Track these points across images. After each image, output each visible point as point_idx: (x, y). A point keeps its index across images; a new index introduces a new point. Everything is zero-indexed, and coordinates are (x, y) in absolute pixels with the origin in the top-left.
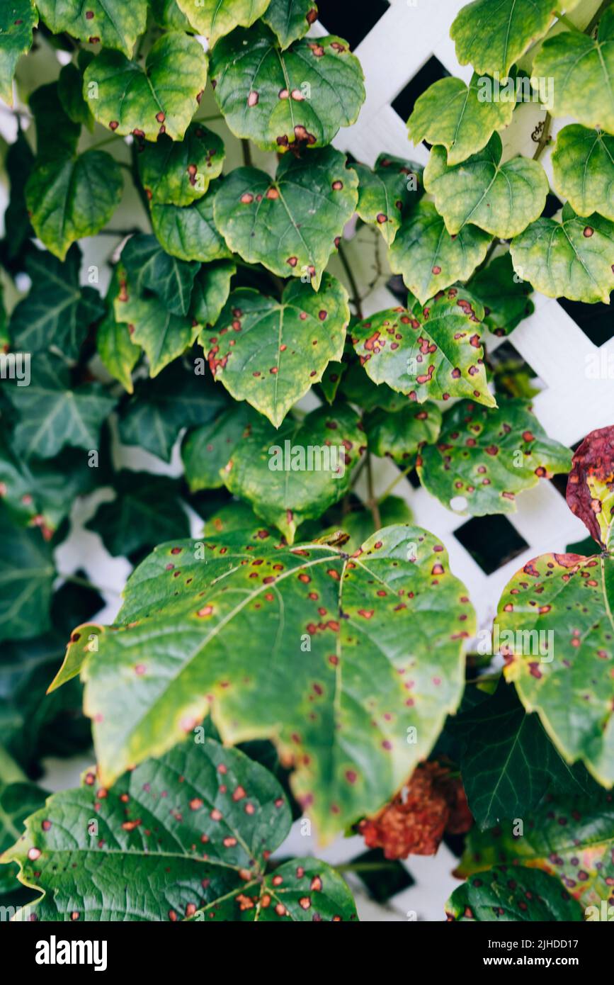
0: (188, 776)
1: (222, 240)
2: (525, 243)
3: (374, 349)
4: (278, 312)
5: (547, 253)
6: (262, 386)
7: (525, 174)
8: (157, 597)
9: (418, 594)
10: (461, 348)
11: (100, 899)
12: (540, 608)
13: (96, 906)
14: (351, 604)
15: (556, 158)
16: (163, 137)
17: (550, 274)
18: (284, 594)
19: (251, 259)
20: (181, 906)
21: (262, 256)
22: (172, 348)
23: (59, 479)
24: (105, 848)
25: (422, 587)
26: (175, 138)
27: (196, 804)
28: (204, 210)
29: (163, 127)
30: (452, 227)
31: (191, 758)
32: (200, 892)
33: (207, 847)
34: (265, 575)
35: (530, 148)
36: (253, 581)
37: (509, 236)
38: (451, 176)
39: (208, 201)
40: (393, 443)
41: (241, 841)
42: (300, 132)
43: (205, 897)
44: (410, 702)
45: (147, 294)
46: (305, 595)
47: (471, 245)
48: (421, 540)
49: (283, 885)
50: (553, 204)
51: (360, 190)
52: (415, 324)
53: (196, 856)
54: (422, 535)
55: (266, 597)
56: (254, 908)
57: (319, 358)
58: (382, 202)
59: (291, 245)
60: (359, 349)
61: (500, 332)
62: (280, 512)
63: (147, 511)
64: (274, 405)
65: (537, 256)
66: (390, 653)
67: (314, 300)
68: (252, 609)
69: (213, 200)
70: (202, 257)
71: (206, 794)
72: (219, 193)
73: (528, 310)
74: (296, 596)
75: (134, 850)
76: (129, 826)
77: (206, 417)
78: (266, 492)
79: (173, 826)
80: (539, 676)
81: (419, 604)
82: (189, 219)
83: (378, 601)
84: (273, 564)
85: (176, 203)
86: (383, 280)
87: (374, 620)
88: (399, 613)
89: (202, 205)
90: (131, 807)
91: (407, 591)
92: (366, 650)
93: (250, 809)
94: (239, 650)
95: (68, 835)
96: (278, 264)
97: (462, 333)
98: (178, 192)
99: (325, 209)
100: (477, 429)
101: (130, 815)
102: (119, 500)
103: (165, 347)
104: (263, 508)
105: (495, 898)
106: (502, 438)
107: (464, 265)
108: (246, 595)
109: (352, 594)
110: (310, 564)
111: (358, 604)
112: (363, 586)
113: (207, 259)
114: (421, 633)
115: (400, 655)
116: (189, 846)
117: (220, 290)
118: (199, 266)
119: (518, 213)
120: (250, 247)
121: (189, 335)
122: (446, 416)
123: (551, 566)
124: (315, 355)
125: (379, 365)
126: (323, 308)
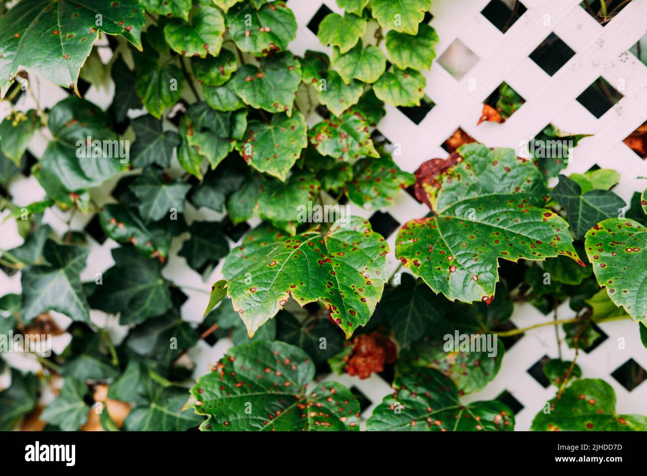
0: (261, 359)
1: (240, 100)
2: (379, 84)
3: (320, 140)
4: (270, 130)
5: (389, 87)
6: (272, 164)
7: (375, 54)
8: (240, 270)
9: (361, 242)
10: (360, 134)
11: (236, 415)
12: (413, 240)
13: (234, 418)
14: (334, 251)
15: (387, 45)
16: (209, 55)
17: (392, 96)
18: (305, 251)
19: (257, 107)
20: (273, 412)
21: (262, 105)
22: (221, 153)
23: (161, 232)
24: (231, 396)
25: (362, 239)
26: (215, 55)
27: (268, 370)
28: (230, 87)
29: (208, 51)
30: (346, 80)
31: (260, 351)
32: (280, 405)
33: (277, 388)
34: (294, 245)
35: (373, 41)
36: (289, 248)
37: (372, 81)
38: (342, 59)
39: (231, 82)
40: (332, 183)
41: (293, 382)
42: (272, 46)
43: (283, 407)
44: (368, 283)
45: (204, 130)
46: (314, 250)
47: (356, 87)
48: (357, 221)
49: (317, 396)
50: (389, 64)
51: (302, 68)
52: (336, 126)
53: (274, 392)
54: (357, 219)
55: (298, 253)
56: (306, 408)
57: (296, 147)
58: (313, 73)
59: (274, 97)
60: (313, 141)
61: (373, 125)
62: (286, 223)
63: (207, 243)
64: (280, 171)
65: (385, 89)
66: (356, 267)
67: (288, 122)
68: (293, 258)
69: (233, 81)
70: (231, 108)
71: (271, 365)
72: (236, 78)
73: (384, 113)
74: (310, 251)
75: (244, 394)
76: (239, 385)
77: (237, 186)
78: (278, 215)
79: (259, 382)
80: (418, 265)
81: (362, 246)
82: (221, 91)
83: (344, 249)
84: (296, 241)
85: (215, 85)
86: (313, 108)
87: (345, 256)
88: (355, 251)
89: (228, 85)
90: (237, 377)
91: (356, 242)
92: (345, 268)
93: (294, 368)
94: (294, 274)
95: (212, 393)
96: (269, 107)
97: (359, 127)
98: (216, 80)
99: (287, 79)
100: (369, 171)
101: (238, 381)
102: (192, 238)
103: (217, 154)
104: (279, 223)
105: (413, 380)
106: (381, 173)
107: (354, 96)
108: (289, 254)
109: (332, 248)
110: (311, 239)
111: (336, 251)
112: (336, 244)
113: (234, 109)
114: (367, 256)
115: (359, 267)
116: (269, 389)
117: (242, 124)
118: (230, 114)
119: (374, 71)
120: (255, 101)
121: (230, 146)
122: (354, 168)
123: (414, 224)
124: (294, 147)
125: (323, 147)
126: (293, 124)
